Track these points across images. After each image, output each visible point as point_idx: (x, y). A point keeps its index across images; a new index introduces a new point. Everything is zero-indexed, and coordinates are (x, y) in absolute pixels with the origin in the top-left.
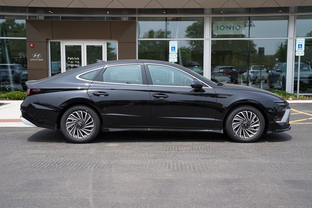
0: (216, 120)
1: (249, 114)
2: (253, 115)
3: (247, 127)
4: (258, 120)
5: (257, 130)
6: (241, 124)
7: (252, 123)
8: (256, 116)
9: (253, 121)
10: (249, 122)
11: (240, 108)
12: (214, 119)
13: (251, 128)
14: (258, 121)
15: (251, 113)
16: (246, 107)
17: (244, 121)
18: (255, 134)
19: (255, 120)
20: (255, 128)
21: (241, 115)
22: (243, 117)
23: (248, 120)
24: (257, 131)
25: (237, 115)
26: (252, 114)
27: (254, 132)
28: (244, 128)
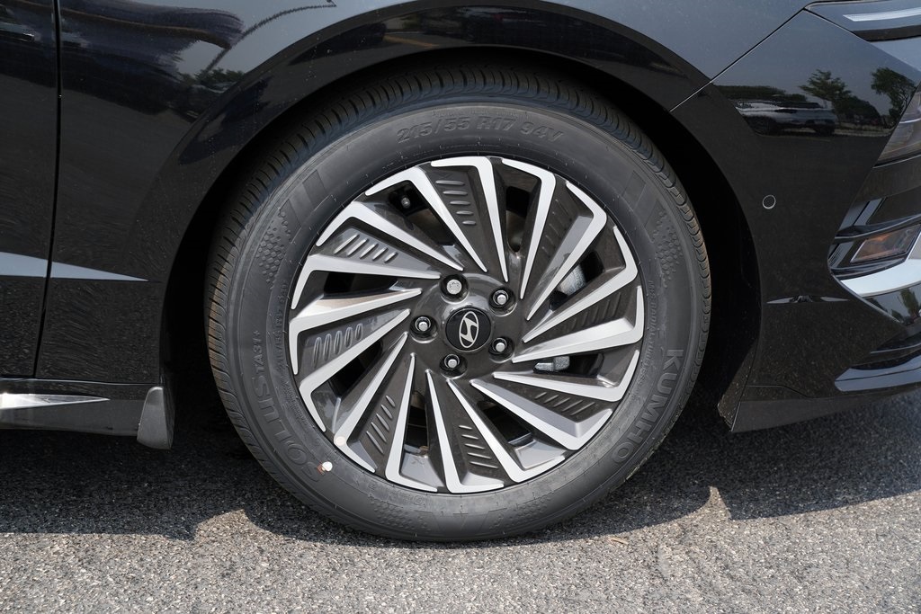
0: (62, 271)
1: (518, 199)
2: (568, 209)
3: (481, 359)
4: (629, 273)
5: (607, 391)
6: (410, 324)
7: (559, 300)
8: (599, 218)
9: (565, 274)
10: (512, 296)
11: (391, 110)
12: (32, 267)
13: (529, 366)
14: (628, 290)
15: (548, 181)
16: (482, 108)
17: (454, 287)
18: (572, 443)
19: (593, 266)
20: (584, 366)
21: (405, 205)
22: (440, 236)
23: (494, 269)
24: (599, 405)
25: (357, 210)
26: (560, 191)
27: (576, 410)
28: (442, 368)
